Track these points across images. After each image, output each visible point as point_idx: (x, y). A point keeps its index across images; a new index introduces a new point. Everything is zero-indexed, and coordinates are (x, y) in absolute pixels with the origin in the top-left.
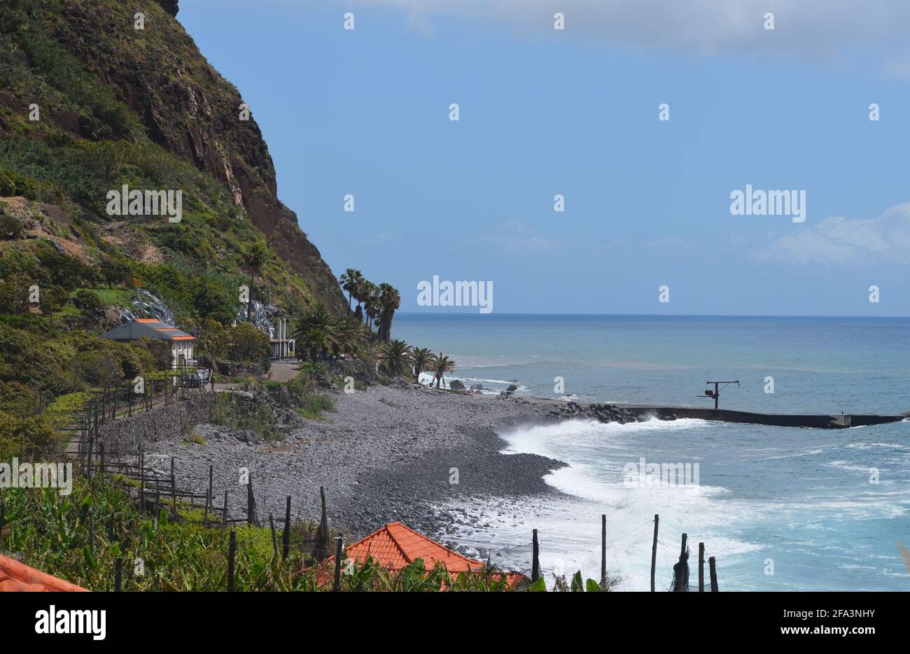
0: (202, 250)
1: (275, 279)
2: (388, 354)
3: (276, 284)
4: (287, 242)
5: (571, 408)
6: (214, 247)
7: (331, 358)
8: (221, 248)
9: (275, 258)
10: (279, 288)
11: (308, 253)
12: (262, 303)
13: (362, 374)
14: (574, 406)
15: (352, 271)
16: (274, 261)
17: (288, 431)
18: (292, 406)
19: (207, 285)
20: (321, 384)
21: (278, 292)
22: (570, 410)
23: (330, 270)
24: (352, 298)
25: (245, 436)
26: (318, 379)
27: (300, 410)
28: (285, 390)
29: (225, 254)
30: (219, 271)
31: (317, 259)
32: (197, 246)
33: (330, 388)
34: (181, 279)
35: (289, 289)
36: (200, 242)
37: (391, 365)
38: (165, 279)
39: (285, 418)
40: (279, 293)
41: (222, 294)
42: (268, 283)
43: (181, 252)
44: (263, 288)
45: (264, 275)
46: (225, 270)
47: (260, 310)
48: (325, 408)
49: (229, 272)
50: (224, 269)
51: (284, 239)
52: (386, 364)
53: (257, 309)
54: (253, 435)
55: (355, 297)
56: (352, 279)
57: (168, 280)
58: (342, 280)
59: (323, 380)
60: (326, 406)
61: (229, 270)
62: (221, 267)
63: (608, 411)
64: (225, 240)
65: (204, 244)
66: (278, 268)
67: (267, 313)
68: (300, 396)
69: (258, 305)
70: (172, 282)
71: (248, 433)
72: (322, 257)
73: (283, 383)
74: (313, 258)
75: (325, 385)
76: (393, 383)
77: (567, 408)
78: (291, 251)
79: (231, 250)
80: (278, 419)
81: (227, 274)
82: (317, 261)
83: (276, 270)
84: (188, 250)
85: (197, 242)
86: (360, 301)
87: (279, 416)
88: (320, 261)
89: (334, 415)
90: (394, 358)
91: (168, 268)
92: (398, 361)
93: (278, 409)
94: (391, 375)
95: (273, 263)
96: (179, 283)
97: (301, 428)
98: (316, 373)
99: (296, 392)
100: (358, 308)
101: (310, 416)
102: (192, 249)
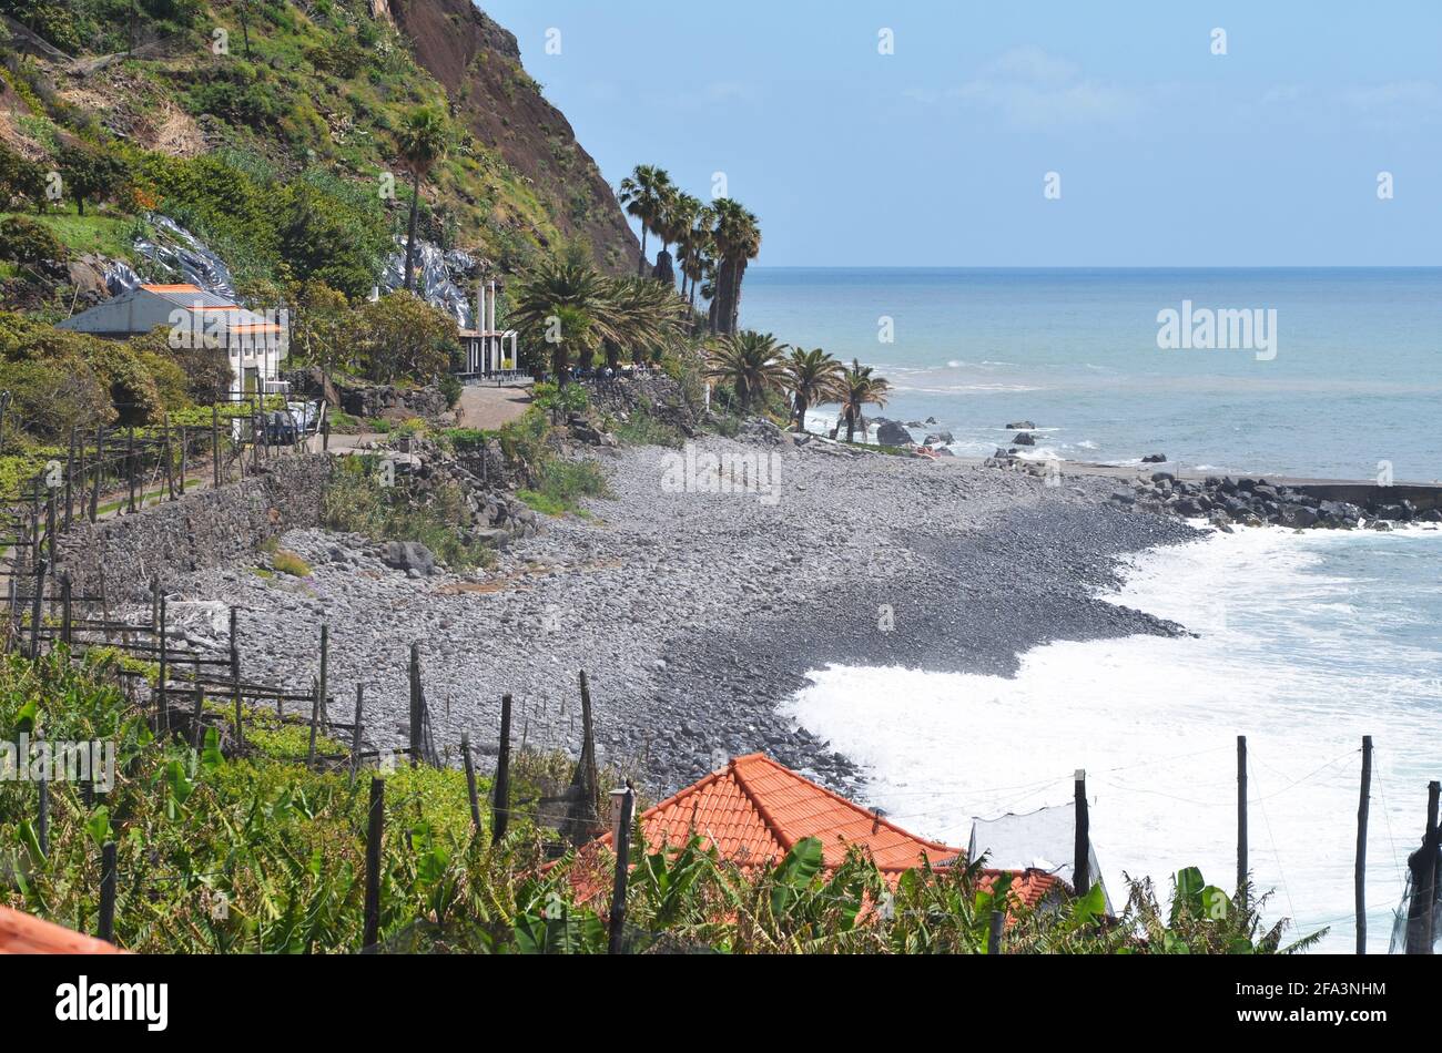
0: (297, 123)
1: (469, 189)
2: (731, 363)
3: (471, 202)
4: (495, 103)
5: (1160, 483)
6: (325, 116)
7: (599, 375)
8: (340, 118)
9: (467, 142)
10: (478, 212)
11: (544, 129)
12: (440, 246)
13: (673, 410)
14: (1165, 480)
15: (647, 171)
16: (465, 149)
17: (501, 544)
18: (511, 485)
19: (311, 205)
20: (578, 435)
21: (476, 219)
22: (1158, 488)
23: (596, 170)
24: (649, 233)
25: (403, 557)
26: (571, 421)
27: (530, 494)
28: (494, 447)
29: (350, 132)
30: (336, 172)
31: (565, 143)
32: (285, 113)
33: (599, 443)
34: (248, 189)
35: (501, 213)
36: (291, 103)
37: (740, 388)
38: (211, 191)
39: (495, 515)
40: (478, 223)
41: (345, 225)
42: (451, 200)
43: (248, 128)
44: (440, 211)
45: (443, 180)
46: (353, 170)
47: (435, 263)
48: (587, 490)
49: (361, 175)
50: (350, 168)
51: (489, 96)
52: (729, 387)
53: (429, 261)
54: (420, 554)
55: (655, 232)
56: (647, 191)
57: (217, 193)
58: (625, 192)
59: (584, 425)
60: (591, 485)
61: (361, 170)
62: (342, 163)
64: (350, 99)
65: (300, 109)
66: (474, 164)
67: (452, 270)
68: (530, 462)
69: (430, 250)
70: (225, 198)
71: (410, 548)
72: (579, 139)
73: (489, 433)
74: (556, 141)
75: (587, 437)
76: (744, 430)
77: (1149, 484)
78: (505, 123)
79: (365, 122)
80: (478, 514)
81: (355, 179)
82: (567, 148)
83: (471, 169)
84: (263, 123)
85: (286, 105)
86: (667, 241)
87: (481, 508)
88: (572, 149)
89: (609, 506)
90: (747, 372)
91: (218, 166)
92: (757, 379)
93: (479, 493)
94: (741, 412)
95: (464, 154)
96: (242, 199)
97: (531, 536)
98: (566, 408)
99: (522, 452)
100: (663, 256)
101: (554, 510)
102: (271, 120)
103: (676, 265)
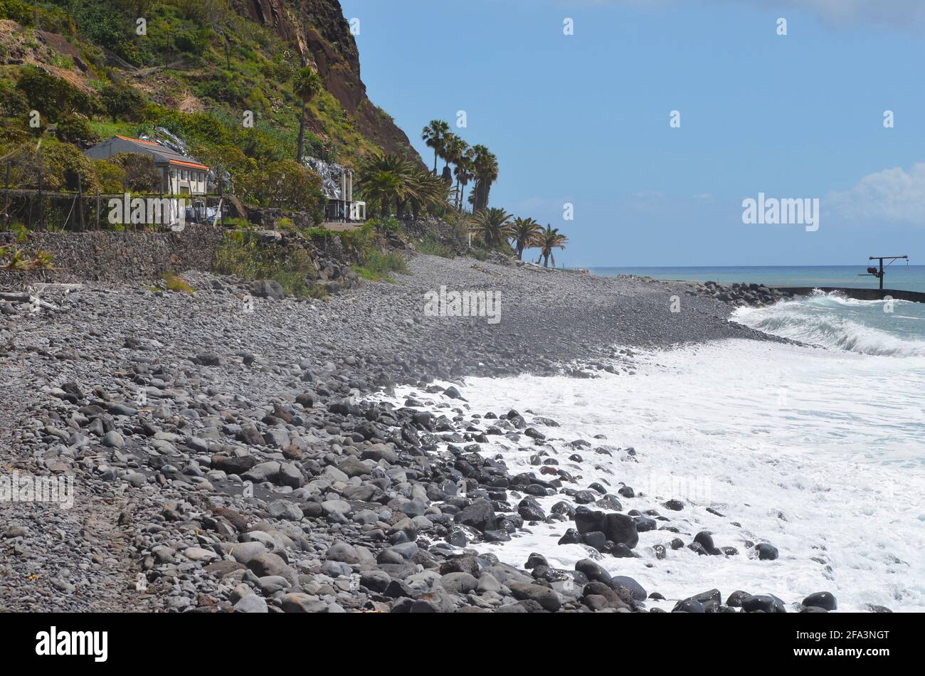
0: (253, 101)
1: (345, 138)
2: (483, 225)
3: (346, 144)
4: (370, 124)
5: (710, 288)
6: (269, 98)
7: (408, 218)
8: (277, 100)
10: (349, 148)
11: (394, 138)
12: (326, 162)
13: (450, 241)
14: (713, 286)
16: (344, 119)
17: (329, 289)
18: (347, 263)
19: (257, 139)
20: (393, 244)
21: (348, 152)
22: (709, 290)
23: (420, 158)
24: (438, 157)
25: (263, 289)
26: (388, 236)
27: (358, 268)
28: (337, 240)
29: (281, 107)
30: (273, 124)
31: (405, 145)
32: (247, 96)
33: (404, 248)
34: (223, 130)
35: (362, 151)
36: (251, 91)
37: (488, 239)
38: (202, 130)
39: (332, 273)
40: (349, 154)
41: (275, 149)
42: (335, 142)
43: (227, 104)
44: (328, 146)
45: (331, 133)
46: (282, 124)
47: (324, 170)
48: (394, 269)
49: (286, 127)
50: (280, 123)
51: (367, 121)
52: (482, 239)
53: (320, 169)
54: (275, 288)
55: (442, 156)
56: (437, 133)
57: (206, 131)
58: (425, 134)
59: (395, 237)
60: (397, 267)
61: (286, 124)
62: (277, 121)
63: (755, 292)
64: (283, 92)
65: (255, 94)
66: (348, 126)
67: (333, 173)
68: (358, 250)
69: (321, 164)
70: (210, 134)
71: (268, 284)
72: (412, 143)
73: (333, 232)
74: (400, 144)
75: (397, 244)
76: (489, 258)
77: (705, 288)
78: (375, 133)
79: (290, 103)
80: (321, 273)
81: (283, 128)
82: (406, 147)
83: (347, 129)
84: (236, 101)
85: (248, 92)
86: (448, 161)
87: (322, 268)
88: (408, 148)
89: (407, 278)
90: (491, 229)
91: (207, 117)
92: (496, 233)
93: (321, 259)
94: (488, 249)
95: (343, 121)
96: (219, 135)
97: (355, 288)
98: (385, 228)
99: (353, 244)
100: (446, 170)
101: (372, 277)
102: (240, 100)
103: (454, 177)
